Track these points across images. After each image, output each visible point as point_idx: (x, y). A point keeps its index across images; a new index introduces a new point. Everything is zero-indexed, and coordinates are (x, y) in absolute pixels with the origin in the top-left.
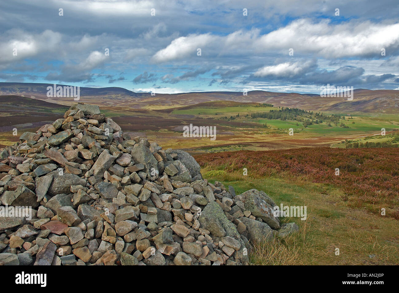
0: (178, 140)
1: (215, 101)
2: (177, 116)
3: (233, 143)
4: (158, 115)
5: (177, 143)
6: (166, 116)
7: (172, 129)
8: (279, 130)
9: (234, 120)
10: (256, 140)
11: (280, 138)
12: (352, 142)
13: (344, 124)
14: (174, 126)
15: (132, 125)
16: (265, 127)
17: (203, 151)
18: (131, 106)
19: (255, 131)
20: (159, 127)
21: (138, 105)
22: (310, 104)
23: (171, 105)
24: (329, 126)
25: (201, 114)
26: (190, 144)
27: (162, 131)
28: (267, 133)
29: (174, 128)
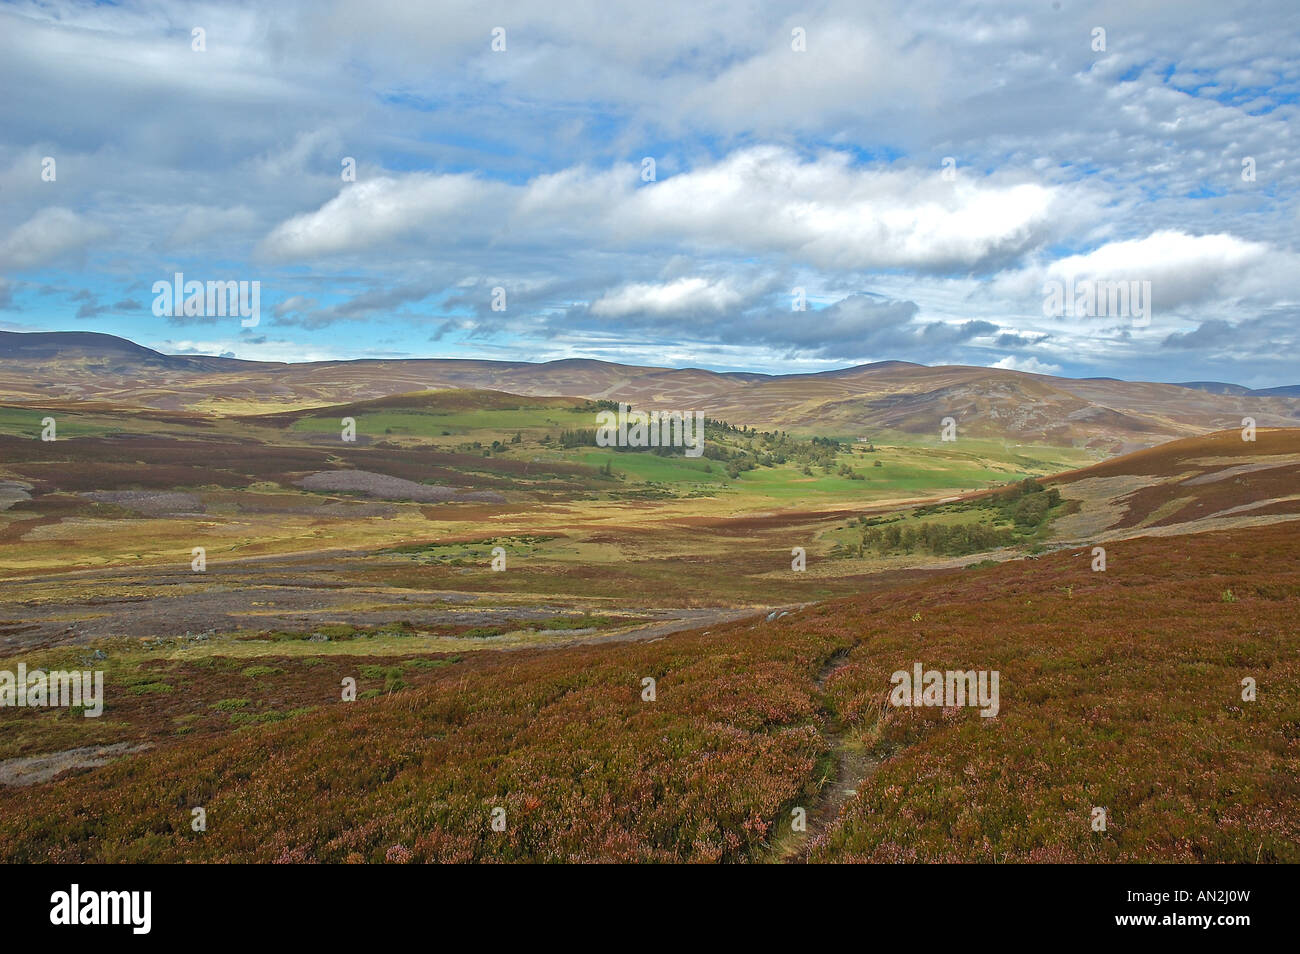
0: (315, 520)
1: (441, 390)
2: (313, 437)
3: (504, 529)
4: (244, 434)
5: (311, 531)
6: (273, 439)
7: (294, 483)
8: (651, 488)
9: (505, 453)
10: (578, 519)
11: (652, 511)
12: (878, 523)
13: (850, 468)
14: (301, 473)
15: (149, 467)
16: (604, 477)
17: (405, 559)
18: (148, 401)
19: (573, 491)
20: (249, 476)
21: (173, 398)
22: (747, 404)
23: (291, 401)
24: (806, 474)
25: (394, 433)
26: (357, 533)
27: (258, 490)
28: (612, 497)
29: (302, 478)
